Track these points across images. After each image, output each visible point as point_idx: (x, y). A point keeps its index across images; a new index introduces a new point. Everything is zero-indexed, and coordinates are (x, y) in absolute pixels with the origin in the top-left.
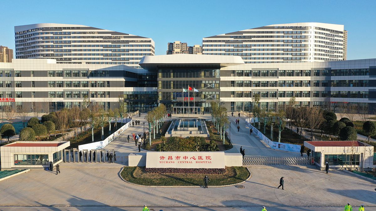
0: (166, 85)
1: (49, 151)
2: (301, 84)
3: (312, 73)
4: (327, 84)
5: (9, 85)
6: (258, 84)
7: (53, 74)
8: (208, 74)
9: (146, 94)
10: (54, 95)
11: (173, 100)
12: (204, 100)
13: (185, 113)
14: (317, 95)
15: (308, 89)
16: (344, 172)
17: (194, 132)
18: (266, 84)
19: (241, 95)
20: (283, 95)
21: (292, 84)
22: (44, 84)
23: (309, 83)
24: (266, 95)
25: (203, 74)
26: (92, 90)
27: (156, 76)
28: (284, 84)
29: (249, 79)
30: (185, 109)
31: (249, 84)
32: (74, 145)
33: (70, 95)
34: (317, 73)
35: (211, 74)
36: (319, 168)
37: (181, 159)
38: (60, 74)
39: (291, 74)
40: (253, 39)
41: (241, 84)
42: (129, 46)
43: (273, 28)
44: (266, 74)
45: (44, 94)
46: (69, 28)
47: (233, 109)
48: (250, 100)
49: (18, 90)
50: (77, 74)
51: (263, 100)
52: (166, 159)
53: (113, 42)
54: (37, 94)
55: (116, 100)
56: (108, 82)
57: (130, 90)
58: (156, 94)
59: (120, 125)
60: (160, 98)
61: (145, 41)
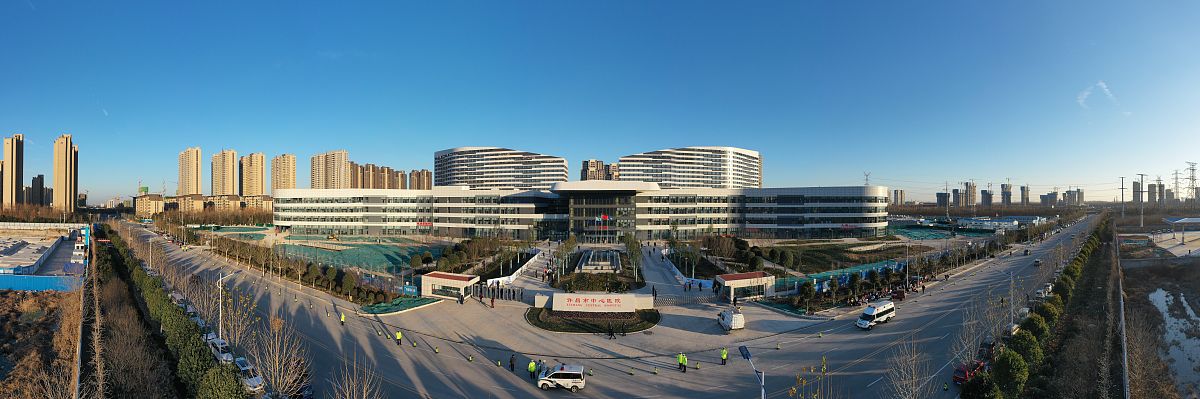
0: (578, 212)
1: (462, 285)
2: (718, 210)
3: (729, 200)
4: (742, 211)
6: (676, 211)
7: (467, 200)
8: (622, 200)
9: (556, 221)
10: (466, 221)
11: (585, 229)
12: (618, 228)
13: (599, 242)
14: (733, 221)
15: (725, 216)
16: (750, 303)
17: (605, 267)
18: (684, 211)
19: (658, 222)
20: (701, 221)
21: (710, 210)
22: (458, 210)
23: (726, 210)
24: (684, 222)
25: (617, 200)
26: (503, 216)
27: (568, 203)
28: (702, 210)
29: (667, 205)
30: (599, 238)
31: (667, 211)
32: (484, 279)
33: (481, 221)
34: (733, 201)
35: (626, 201)
36: (729, 301)
37: (590, 302)
38: (473, 200)
39: (709, 200)
41: (658, 211)
42: (540, 167)
43: (693, 150)
44: (685, 200)
45: (457, 220)
46: (482, 151)
47: (650, 238)
48: (667, 227)
49: (436, 215)
50: (488, 201)
51: (681, 228)
52: (573, 302)
53: (523, 163)
54: (450, 220)
55: (525, 227)
56: (518, 209)
57: (540, 217)
58: (567, 222)
59: (530, 256)
60: (572, 226)
61: (557, 162)
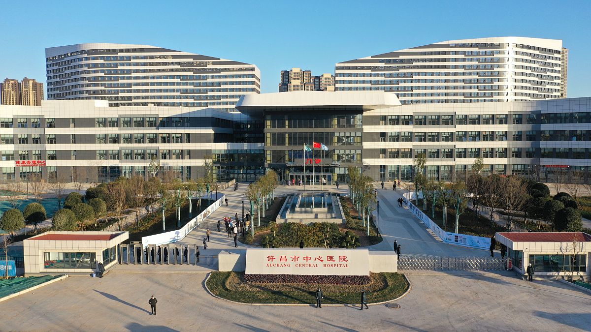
0: (278, 139)
1: (98, 248)
2: (492, 136)
3: (510, 120)
4: (534, 136)
5: (36, 141)
6: (423, 138)
7: (104, 122)
8: (343, 121)
9: (245, 154)
10: (105, 155)
11: (289, 164)
12: (337, 163)
13: (308, 183)
14: (518, 154)
15: (504, 144)
17: (321, 216)
18: (436, 137)
19: (396, 154)
20: (463, 154)
21: (478, 136)
22: (90, 139)
23: (505, 136)
24: (436, 154)
25: (335, 121)
26: (164, 147)
27: (263, 126)
28: (464, 137)
29: (409, 128)
30: (308, 177)
31: (409, 137)
32: (136, 236)
33: (129, 156)
34: (519, 119)
35: (348, 122)
36: (519, 275)
37: (301, 261)
38: (115, 123)
39: (477, 120)
40: (415, 64)
41: (396, 138)
42: (220, 77)
43: (448, 46)
44: (436, 121)
45: (90, 155)
46: (128, 50)
47: (383, 177)
48: (410, 162)
49: (51, 148)
50: (140, 123)
51: (431, 163)
52: (277, 261)
53: (195, 71)
54: (79, 155)
55: (200, 163)
56: (188, 135)
57: (223, 147)
58: (261, 155)
59: (206, 203)
60: (269, 159)
61: (246, 70)
